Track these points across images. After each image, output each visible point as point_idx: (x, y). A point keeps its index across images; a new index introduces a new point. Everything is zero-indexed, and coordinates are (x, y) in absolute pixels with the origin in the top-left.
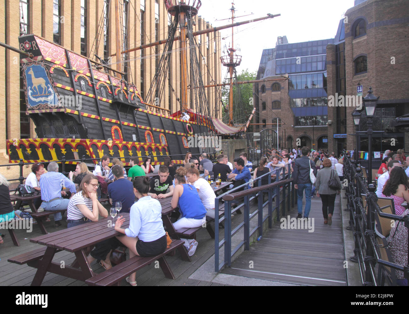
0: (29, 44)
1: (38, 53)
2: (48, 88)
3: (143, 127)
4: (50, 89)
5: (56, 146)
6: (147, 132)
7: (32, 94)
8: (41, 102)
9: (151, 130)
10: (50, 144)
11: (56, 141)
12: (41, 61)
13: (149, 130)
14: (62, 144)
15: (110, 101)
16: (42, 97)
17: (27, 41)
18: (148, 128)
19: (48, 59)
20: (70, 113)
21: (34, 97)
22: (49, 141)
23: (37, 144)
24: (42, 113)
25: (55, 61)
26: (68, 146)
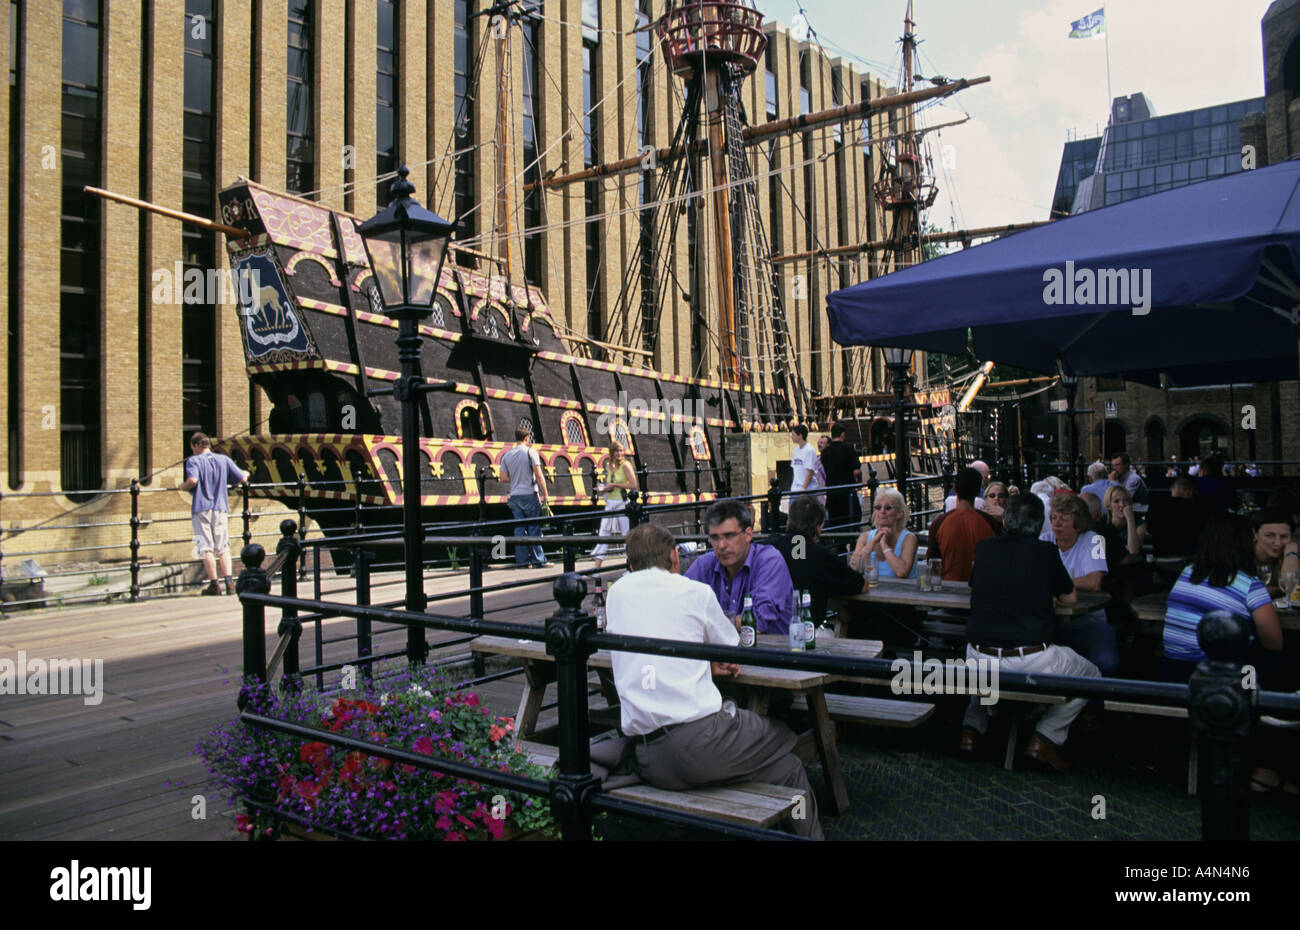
0: (239, 206)
1: (258, 226)
2: (286, 310)
3: (555, 402)
4: (290, 314)
5: (304, 452)
6: (566, 416)
7: (254, 327)
8: (272, 344)
9: (582, 411)
10: (292, 447)
11: (304, 440)
12: (267, 246)
13: (576, 410)
14: (316, 447)
15: (456, 336)
16: (274, 332)
17: (235, 201)
18: (573, 404)
19: (282, 238)
20: (337, 372)
21: (259, 334)
22: (289, 440)
23: (267, 448)
24: (277, 372)
25: (300, 243)
26: (328, 454)
